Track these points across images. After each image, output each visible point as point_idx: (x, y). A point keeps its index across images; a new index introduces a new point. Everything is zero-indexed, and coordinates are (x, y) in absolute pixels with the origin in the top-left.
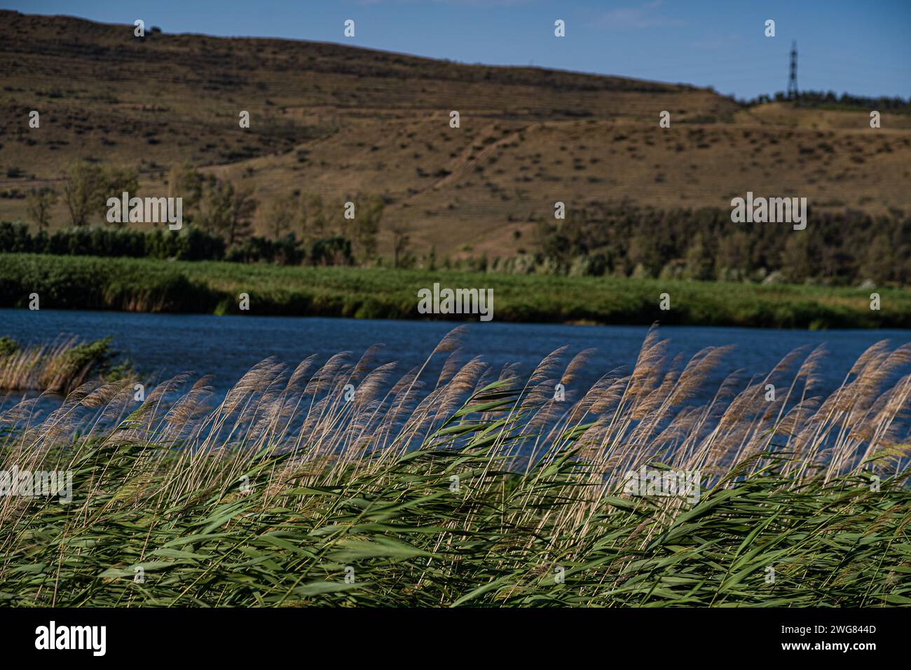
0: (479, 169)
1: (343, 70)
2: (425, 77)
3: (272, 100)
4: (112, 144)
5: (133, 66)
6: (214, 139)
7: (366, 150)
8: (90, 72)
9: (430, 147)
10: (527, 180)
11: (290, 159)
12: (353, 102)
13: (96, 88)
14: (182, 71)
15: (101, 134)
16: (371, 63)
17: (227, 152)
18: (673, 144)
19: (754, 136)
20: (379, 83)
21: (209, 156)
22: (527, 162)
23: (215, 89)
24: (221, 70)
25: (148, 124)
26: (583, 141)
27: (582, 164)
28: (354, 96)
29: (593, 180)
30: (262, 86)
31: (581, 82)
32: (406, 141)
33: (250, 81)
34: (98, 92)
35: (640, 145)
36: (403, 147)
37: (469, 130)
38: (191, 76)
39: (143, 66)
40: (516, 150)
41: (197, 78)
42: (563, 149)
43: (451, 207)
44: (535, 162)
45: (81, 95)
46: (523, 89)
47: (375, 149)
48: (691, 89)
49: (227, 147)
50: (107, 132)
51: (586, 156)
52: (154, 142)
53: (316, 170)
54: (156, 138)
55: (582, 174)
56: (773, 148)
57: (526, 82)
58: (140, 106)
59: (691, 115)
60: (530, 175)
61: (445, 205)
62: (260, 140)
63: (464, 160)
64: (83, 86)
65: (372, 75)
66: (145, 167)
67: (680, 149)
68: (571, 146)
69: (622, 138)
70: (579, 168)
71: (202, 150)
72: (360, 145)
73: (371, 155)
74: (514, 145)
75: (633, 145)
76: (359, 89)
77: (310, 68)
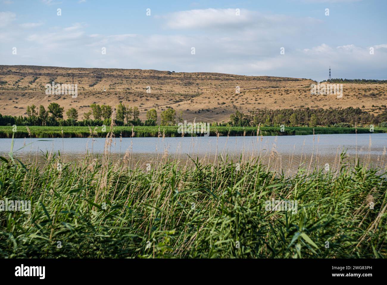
0: (233, 102)
1: (216, 79)
2: (238, 80)
3: (199, 87)
4: (148, 100)
5: (167, 81)
6: (172, 98)
7: (207, 98)
8: (156, 83)
9: (222, 97)
10: (243, 104)
11: (189, 102)
12: (219, 87)
13: (157, 87)
14: (179, 81)
15: (146, 98)
16: (225, 77)
17: (176, 101)
18: (280, 94)
19: (301, 91)
20: (226, 82)
21: (171, 102)
22: (245, 100)
23: (186, 85)
24: (188, 81)
25: (157, 95)
26: (259, 94)
27: (257, 100)
28: (220, 85)
29: (259, 103)
30: (197, 84)
31: (278, 79)
32: (216, 96)
33: (195, 83)
34: (157, 88)
35: (272, 94)
36: (216, 97)
37: (232, 92)
38: (181, 83)
39: (169, 81)
40: (242, 97)
41: (182, 83)
42: (254, 96)
43: (223, 112)
44: (246, 100)
45: (153, 88)
46: (262, 81)
47: (209, 98)
48: (306, 79)
49: (176, 99)
50: (147, 97)
51: (258, 98)
52: (158, 99)
53: (194, 104)
54: (159, 98)
55: (257, 102)
56: (305, 93)
57: (263, 80)
58: (167, 90)
59: (304, 86)
60: (244, 103)
61: (222, 111)
62: (184, 97)
63: (230, 100)
64: (154, 86)
65: (225, 80)
66: (155, 105)
67: (282, 95)
68: (255, 95)
69: (268, 93)
70: (256, 101)
71: (169, 100)
72: (206, 97)
73: (208, 100)
74: (242, 96)
75: (271, 94)
76: (221, 84)
77: (210, 79)
